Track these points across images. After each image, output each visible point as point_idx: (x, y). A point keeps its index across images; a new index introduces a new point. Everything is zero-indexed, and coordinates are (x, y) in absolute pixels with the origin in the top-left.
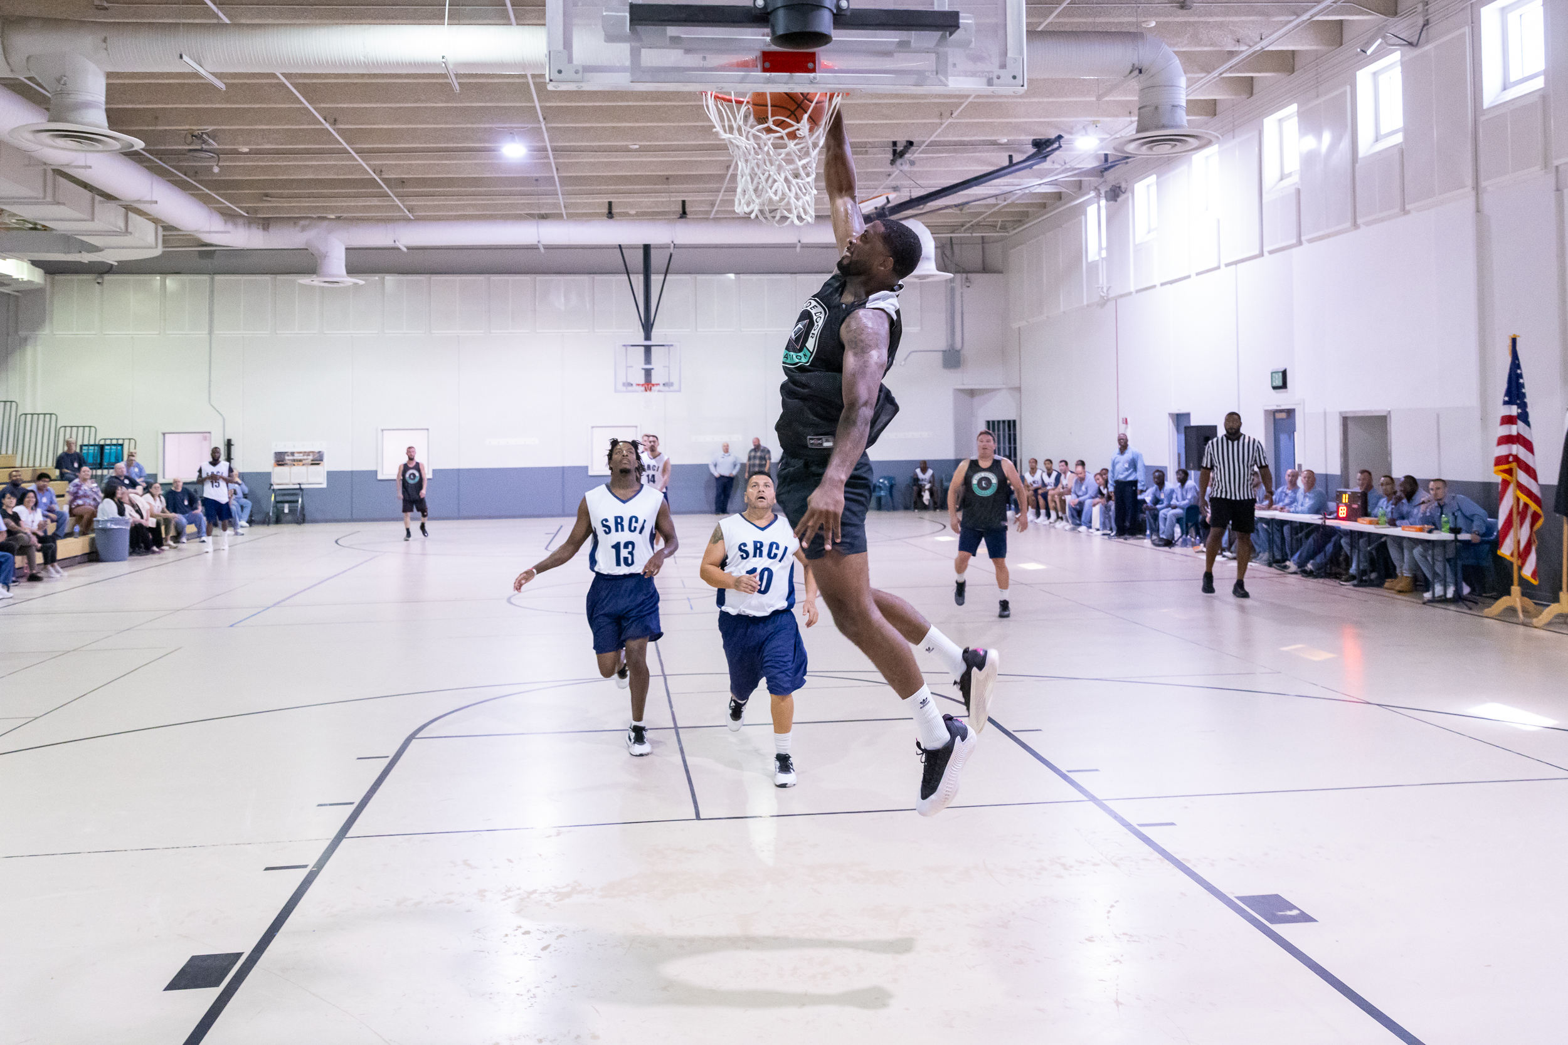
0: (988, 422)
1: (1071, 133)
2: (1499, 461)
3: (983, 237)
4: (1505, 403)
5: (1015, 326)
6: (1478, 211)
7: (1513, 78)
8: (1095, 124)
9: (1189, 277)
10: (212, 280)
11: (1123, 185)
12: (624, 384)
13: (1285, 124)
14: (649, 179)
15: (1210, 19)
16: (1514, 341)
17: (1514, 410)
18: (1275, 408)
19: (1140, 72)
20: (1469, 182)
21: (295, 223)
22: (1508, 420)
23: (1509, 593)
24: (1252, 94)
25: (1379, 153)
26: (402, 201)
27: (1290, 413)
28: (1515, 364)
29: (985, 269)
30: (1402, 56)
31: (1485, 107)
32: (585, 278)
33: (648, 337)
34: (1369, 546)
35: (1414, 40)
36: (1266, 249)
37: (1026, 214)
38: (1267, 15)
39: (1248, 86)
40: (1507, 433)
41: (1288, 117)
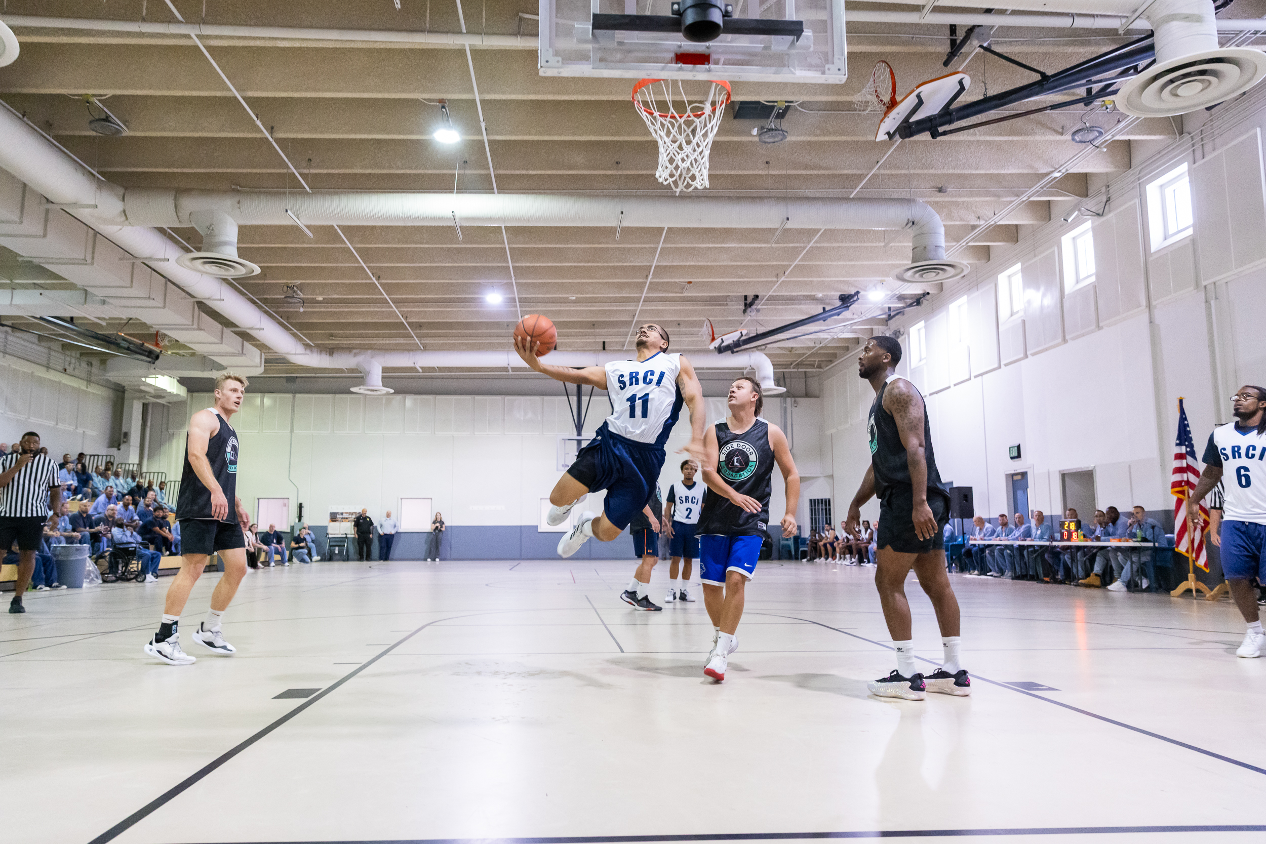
0: (811, 500)
1: (865, 290)
2: (1175, 485)
3: (805, 372)
4: (1177, 445)
5: (828, 433)
6: (1151, 322)
7: (1171, 232)
8: (882, 282)
9: (949, 387)
10: (294, 398)
11: (902, 330)
12: (563, 466)
13: (1013, 279)
14: (581, 324)
15: (960, 200)
16: (1181, 401)
17: (1183, 450)
18: (1013, 472)
19: (913, 223)
20: (1144, 302)
21: (350, 352)
22: (1179, 457)
23: (1187, 579)
24: (989, 260)
25: (1080, 290)
26: (420, 341)
27: (1024, 475)
28: (1183, 418)
29: (807, 395)
30: (1092, 223)
31: (1152, 251)
32: (538, 398)
33: (579, 434)
34: (1085, 556)
35: (1101, 212)
36: (1002, 363)
37: (835, 356)
38: (999, 196)
39: (985, 253)
40: (1179, 465)
41: (1015, 274)
